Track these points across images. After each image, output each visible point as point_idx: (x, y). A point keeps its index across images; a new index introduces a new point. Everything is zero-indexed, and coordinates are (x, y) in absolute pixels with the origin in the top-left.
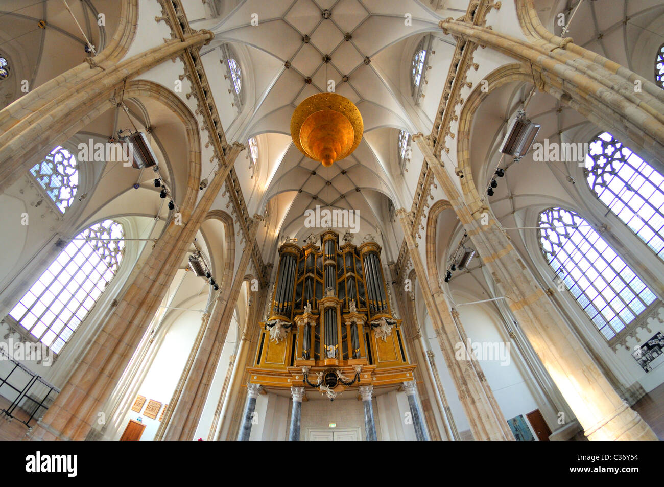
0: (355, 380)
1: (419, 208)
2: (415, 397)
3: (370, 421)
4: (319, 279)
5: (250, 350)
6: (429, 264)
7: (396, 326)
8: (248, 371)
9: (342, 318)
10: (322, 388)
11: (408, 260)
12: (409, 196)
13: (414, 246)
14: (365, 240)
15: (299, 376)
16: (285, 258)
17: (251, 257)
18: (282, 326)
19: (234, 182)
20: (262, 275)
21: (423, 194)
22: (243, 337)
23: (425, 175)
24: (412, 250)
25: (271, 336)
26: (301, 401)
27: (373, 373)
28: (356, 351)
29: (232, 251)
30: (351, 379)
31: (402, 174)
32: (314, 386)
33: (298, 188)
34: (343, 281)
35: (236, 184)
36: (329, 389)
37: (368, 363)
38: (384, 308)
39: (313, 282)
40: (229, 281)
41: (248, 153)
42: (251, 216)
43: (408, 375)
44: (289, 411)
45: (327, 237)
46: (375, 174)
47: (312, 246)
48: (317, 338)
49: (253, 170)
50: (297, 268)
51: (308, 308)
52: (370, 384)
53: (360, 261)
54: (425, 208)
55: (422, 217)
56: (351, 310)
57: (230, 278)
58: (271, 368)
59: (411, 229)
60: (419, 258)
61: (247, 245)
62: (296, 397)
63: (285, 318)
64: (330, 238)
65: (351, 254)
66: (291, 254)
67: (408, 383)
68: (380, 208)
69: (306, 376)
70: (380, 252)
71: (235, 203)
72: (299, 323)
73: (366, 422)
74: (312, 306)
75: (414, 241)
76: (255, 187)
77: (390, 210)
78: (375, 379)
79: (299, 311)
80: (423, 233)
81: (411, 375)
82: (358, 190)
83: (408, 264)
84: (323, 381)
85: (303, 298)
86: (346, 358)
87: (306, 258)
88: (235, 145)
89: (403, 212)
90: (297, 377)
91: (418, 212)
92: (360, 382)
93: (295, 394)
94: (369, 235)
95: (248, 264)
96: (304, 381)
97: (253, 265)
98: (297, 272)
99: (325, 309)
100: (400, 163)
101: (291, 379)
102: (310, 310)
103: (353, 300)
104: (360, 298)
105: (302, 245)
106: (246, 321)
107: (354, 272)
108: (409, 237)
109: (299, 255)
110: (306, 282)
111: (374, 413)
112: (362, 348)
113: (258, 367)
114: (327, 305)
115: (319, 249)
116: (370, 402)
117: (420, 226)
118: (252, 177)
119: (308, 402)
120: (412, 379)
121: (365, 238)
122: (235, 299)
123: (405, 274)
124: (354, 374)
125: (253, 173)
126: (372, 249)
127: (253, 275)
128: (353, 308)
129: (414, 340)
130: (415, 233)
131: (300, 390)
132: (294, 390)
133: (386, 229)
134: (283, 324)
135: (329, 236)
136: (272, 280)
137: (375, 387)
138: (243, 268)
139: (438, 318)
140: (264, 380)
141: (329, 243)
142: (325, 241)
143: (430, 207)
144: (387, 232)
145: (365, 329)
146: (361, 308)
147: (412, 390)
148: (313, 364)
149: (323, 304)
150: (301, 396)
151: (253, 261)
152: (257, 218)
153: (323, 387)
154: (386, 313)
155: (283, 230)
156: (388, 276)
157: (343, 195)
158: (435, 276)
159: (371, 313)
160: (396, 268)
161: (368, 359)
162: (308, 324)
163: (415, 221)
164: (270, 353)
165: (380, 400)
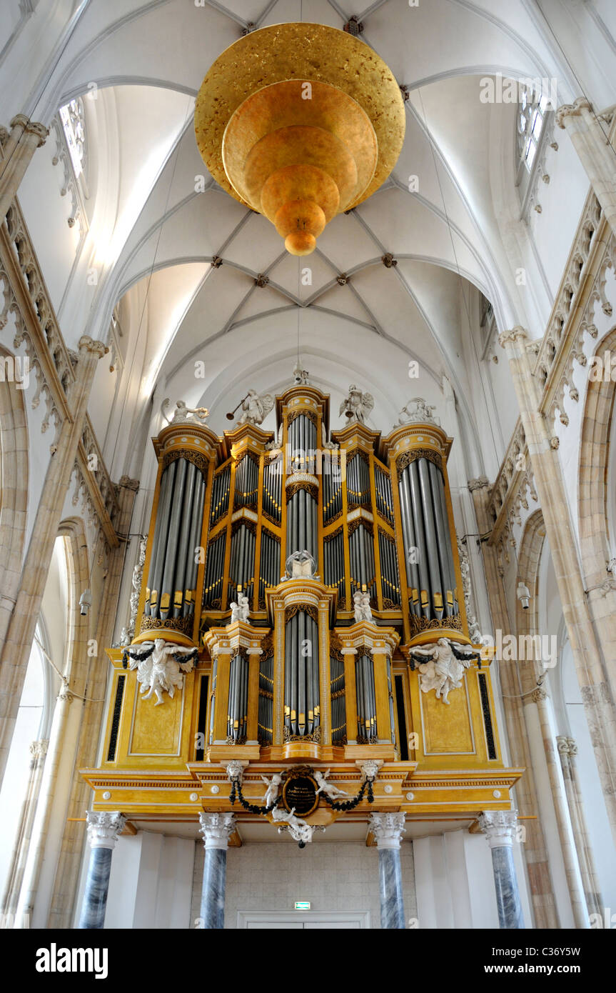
0: (360, 798)
1: (568, 336)
2: (509, 854)
3: (393, 900)
4: (272, 527)
5: (85, 723)
6: (586, 503)
7: (479, 664)
8: (84, 780)
9: (333, 636)
10: (277, 814)
11: (526, 482)
12: (543, 291)
13: (547, 447)
14: (405, 417)
15: (218, 785)
16: (173, 466)
17: (76, 466)
18: (170, 656)
19: (18, 246)
20: (108, 514)
21: (582, 294)
22: (63, 690)
23: (591, 234)
24: (539, 457)
25: (140, 684)
26: (225, 848)
27: (409, 781)
28: (368, 724)
29: (21, 456)
30: (351, 795)
31: (524, 218)
32: (256, 810)
33: (211, 254)
34: (340, 532)
35: (24, 251)
36: (295, 819)
37: (396, 755)
38: (450, 613)
39: (254, 535)
40: (16, 542)
41: (58, 145)
42: (71, 344)
43: (498, 794)
44: (194, 873)
45: (294, 405)
46: (440, 213)
47: (249, 431)
48: (265, 687)
49: (74, 198)
50: (209, 496)
51: (240, 610)
52: (398, 809)
53: (388, 476)
54: (586, 336)
55: (576, 364)
56: (357, 615)
57: (17, 534)
58: (146, 767)
59: (541, 392)
60: (559, 482)
61: (61, 434)
62: (213, 837)
63: (177, 635)
64: (303, 407)
65: (364, 457)
66: (189, 455)
67: (496, 816)
68: (455, 319)
69: (237, 785)
70: (447, 452)
71: (22, 309)
72: (216, 650)
73: (384, 902)
74: (251, 603)
75: (548, 430)
76: (79, 252)
77: (483, 324)
78: (411, 796)
79: (216, 615)
80: (575, 411)
81: (505, 796)
82: (389, 261)
83: (525, 492)
84: (279, 799)
85: (226, 580)
86: (340, 740)
87: (233, 465)
88: (19, 130)
89: (519, 339)
90: (214, 789)
91: (565, 345)
92: (373, 804)
93: (209, 830)
94: (417, 400)
95: (68, 488)
96: (233, 798)
97: (81, 490)
98: (208, 506)
99: (287, 611)
100: (518, 184)
101: (198, 794)
102: (246, 612)
103: (364, 587)
104: (383, 583)
105: (222, 429)
106: (70, 648)
107: (369, 509)
108: (532, 416)
109: (214, 457)
110: (233, 535)
111: (405, 880)
112: (383, 716)
113: (110, 767)
114: (291, 600)
115: (271, 439)
116: (396, 853)
117: (566, 389)
118: (71, 222)
119: (243, 848)
120: (507, 806)
121: (405, 409)
122: (36, 594)
123: (516, 520)
124: (359, 783)
125: (75, 208)
126: (425, 445)
127: (83, 517)
128: (362, 608)
129: (524, 704)
130: (553, 408)
131: (221, 821)
132: (208, 822)
133: (469, 383)
134: (172, 651)
135: (302, 401)
136: (135, 529)
137: (410, 818)
138: (52, 500)
139: (594, 658)
140: (129, 799)
141: (302, 423)
142: (290, 417)
143: (601, 336)
144: (470, 390)
145: (395, 665)
146: (384, 608)
147: (505, 835)
148: (256, 755)
149: (282, 598)
150: (225, 834)
151: (80, 477)
152: (90, 350)
153: (280, 811)
154: (453, 626)
155: (164, 381)
156: (466, 520)
157: (343, 276)
158: (598, 537)
159: (411, 624)
160: (491, 500)
161: (398, 745)
162: (242, 651)
163: (555, 372)
164: (140, 729)
165: (423, 849)
